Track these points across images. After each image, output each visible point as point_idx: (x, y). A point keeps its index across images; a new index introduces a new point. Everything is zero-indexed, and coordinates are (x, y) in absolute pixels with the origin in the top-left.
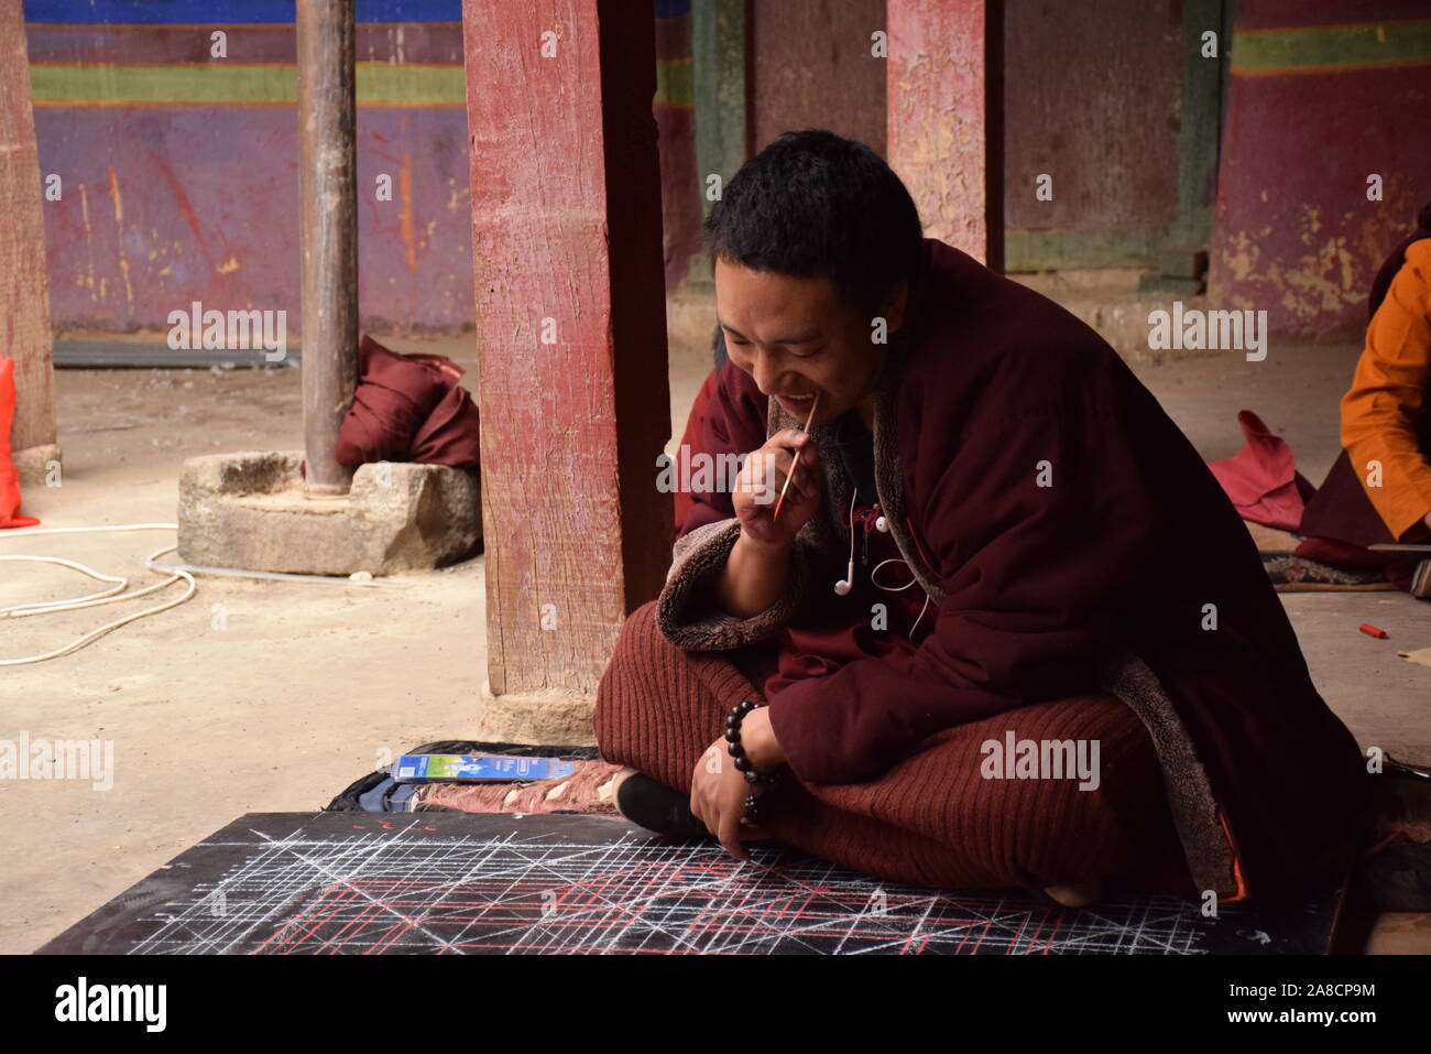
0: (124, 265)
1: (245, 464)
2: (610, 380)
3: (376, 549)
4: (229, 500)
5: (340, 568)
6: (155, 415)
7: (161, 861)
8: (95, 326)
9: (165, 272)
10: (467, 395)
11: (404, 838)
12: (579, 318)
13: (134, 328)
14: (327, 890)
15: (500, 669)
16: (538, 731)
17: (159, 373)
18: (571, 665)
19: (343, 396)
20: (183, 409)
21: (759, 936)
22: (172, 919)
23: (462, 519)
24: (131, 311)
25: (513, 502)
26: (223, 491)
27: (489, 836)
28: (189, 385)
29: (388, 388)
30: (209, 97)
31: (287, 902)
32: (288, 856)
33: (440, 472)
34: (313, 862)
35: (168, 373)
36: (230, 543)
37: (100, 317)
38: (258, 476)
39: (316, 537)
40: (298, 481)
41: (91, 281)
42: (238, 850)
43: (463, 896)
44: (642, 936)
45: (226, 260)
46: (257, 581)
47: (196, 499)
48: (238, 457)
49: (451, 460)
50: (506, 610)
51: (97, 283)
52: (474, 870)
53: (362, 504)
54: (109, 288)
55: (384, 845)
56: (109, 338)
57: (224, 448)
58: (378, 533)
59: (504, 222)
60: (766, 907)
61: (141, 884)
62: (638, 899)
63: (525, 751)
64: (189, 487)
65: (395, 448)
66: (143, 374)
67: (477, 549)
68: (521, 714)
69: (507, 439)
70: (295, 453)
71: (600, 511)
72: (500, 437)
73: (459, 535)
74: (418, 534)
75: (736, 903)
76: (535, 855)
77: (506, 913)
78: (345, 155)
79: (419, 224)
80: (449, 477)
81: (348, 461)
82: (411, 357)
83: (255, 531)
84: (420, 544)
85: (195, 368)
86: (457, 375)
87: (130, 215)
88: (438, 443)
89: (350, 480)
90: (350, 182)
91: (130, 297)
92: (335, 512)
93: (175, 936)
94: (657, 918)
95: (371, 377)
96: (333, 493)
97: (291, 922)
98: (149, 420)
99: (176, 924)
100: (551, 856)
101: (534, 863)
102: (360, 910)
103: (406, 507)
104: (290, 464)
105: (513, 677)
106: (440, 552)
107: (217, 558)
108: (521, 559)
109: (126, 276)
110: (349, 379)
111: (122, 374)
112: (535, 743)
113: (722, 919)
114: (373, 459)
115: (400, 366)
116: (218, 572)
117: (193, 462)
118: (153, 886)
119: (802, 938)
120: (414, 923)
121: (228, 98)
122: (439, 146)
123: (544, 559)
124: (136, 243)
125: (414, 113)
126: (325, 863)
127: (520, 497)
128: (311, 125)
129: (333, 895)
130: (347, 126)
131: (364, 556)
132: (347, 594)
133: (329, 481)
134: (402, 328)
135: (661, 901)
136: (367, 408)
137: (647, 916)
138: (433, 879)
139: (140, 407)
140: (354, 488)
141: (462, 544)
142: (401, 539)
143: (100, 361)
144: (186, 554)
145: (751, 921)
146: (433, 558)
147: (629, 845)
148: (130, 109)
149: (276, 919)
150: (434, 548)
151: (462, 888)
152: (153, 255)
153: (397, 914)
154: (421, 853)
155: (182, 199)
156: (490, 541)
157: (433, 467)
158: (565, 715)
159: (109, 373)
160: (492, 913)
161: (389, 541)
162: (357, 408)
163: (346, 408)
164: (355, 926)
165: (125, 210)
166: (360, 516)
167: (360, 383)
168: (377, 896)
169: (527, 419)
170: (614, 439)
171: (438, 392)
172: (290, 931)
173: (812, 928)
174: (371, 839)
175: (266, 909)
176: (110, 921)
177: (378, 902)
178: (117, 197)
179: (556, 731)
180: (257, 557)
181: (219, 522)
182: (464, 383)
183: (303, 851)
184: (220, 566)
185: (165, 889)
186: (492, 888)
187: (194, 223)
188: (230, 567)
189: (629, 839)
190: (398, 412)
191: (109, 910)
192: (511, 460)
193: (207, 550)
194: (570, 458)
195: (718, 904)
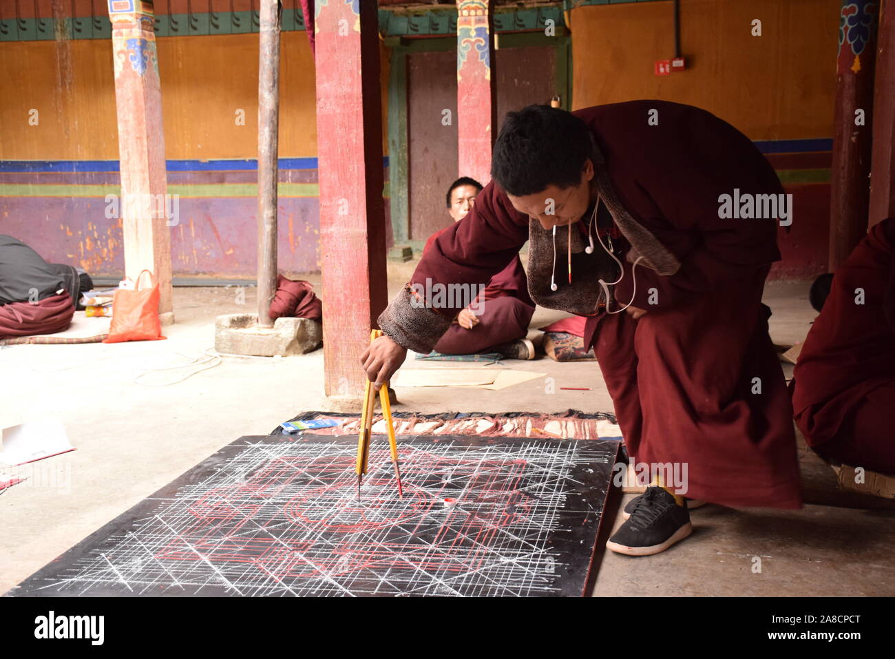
0: (194, 252)
1: (238, 318)
2: (368, 287)
3: (283, 347)
4: (233, 330)
5: (270, 354)
6: (204, 302)
7: (215, 451)
8: (184, 272)
9: (208, 254)
10: (314, 294)
11: (297, 443)
12: (357, 266)
13: (197, 273)
14: (272, 460)
15: (329, 387)
16: (342, 408)
17: (206, 288)
18: (354, 385)
19: (271, 294)
20: (215, 300)
21: (421, 474)
22: (219, 470)
23: (313, 337)
24: (196, 267)
25: (334, 329)
26: (230, 327)
27: (327, 442)
28: (216, 292)
29: (287, 292)
30: (224, 195)
31: (259, 464)
32: (258, 450)
33: (305, 321)
34: (267, 451)
35: (210, 288)
36: (233, 345)
37: (186, 269)
38: (242, 322)
39: (262, 343)
40: (255, 324)
41: (183, 257)
42: (240, 448)
43: (318, 462)
44: (381, 475)
45: (229, 250)
46: (242, 358)
47: (221, 330)
48: (235, 316)
49: (309, 316)
50: (331, 367)
51: (185, 258)
52: (322, 453)
53: (278, 332)
54: (189, 260)
55: (290, 446)
56: (188, 277)
57: (229, 313)
58: (284, 341)
59: (332, 233)
60: (424, 464)
61: (208, 459)
62: (379, 463)
63: (338, 415)
64: (219, 326)
65: (290, 312)
66: (201, 288)
67: (320, 345)
68: (336, 402)
69: (332, 307)
70: (255, 314)
71: (364, 332)
72: (329, 307)
73: (311, 343)
74: (297, 342)
75: (413, 464)
76: (343, 448)
77: (334, 468)
78: (274, 212)
79: (295, 237)
80: (308, 322)
81: (273, 317)
82: (295, 281)
83: (241, 341)
84: (298, 345)
85: (218, 287)
86: (311, 287)
87: (197, 235)
88: (304, 311)
89: (274, 323)
90: (275, 221)
91: (196, 262)
92: (268, 335)
93: (221, 475)
94: (387, 469)
95: (281, 287)
96: (268, 328)
97: (261, 471)
98: (203, 304)
99: (221, 471)
100: (348, 449)
101: (343, 451)
102: (283, 467)
103: (293, 332)
104: (253, 318)
105: (333, 390)
106: (305, 348)
107: (228, 350)
108: (336, 349)
109: (195, 255)
110: (274, 289)
111: (193, 289)
112: (341, 412)
113: (409, 469)
114: (281, 316)
115: (291, 285)
116: (228, 355)
117: (220, 317)
118: (212, 459)
119: (437, 475)
120: (302, 471)
121: (231, 195)
122: (303, 210)
123: (344, 349)
124: (198, 244)
125: (294, 200)
126: (271, 452)
127: (336, 327)
128: (262, 202)
129: (274, 462)
130: (275, 202)
131: (279, 350)
132: (273, 363)
133: (266, 324)
134: (289, 273)
135: (388, 463)
136: (280, 298)
137: (383, 468)
138: (308, 457)
139: (200, 300)
140: (275, 326)
141: (312, 346)
142: (292, 344)
143: (186, 284)
144: (217, 349)
145: (419, 469)
146: (302, 351)
147: (375, 445)
148: (198, 199)
149: (255, 470)
150: (303, 348)
151: (319, 459)
152: (204, 248)
153: (296, 468)
154: (304, 448)
155: (215, 230)
156: (325, 342)
157: (303, 319)
158: (351, 403)
159: (189, 288)
160: (329, 468)
161: (287, 344)
162: (276, 299)
163: (272, 299)
164: (283, 472)
165: (195, 233)
166: (277, 336)
167: (277, 290)
168: (289, 462)
169: (339, 300)
170: (369, 307)
171: (304, 293)
172: (260, 474)
173: (440, 471)
174: (286, 444)
175: (251, 467)
176: (199, 470)
177: (290, 464)
178: (193, 229)
179: (348, 408)
180: (241, 350)
181: (229, 338)
182: (313, 290)
183: (263, 448)
184: (229, 353)
185: (216, 460)
186: (329, 459)
187: (218, 237)
188: (233, 353)
189: (375, 443)
190: (291, 300)
191: (198, 467)
192: (333, 314)
193: (225, 347)
194: (354, 314)
195: (407, 464)
